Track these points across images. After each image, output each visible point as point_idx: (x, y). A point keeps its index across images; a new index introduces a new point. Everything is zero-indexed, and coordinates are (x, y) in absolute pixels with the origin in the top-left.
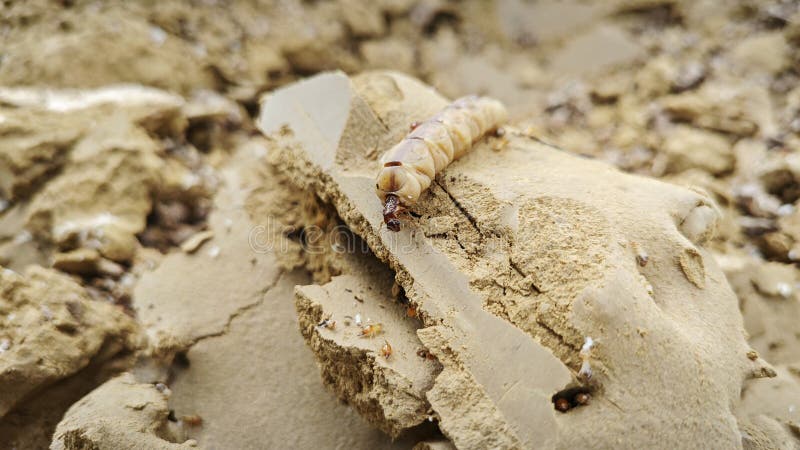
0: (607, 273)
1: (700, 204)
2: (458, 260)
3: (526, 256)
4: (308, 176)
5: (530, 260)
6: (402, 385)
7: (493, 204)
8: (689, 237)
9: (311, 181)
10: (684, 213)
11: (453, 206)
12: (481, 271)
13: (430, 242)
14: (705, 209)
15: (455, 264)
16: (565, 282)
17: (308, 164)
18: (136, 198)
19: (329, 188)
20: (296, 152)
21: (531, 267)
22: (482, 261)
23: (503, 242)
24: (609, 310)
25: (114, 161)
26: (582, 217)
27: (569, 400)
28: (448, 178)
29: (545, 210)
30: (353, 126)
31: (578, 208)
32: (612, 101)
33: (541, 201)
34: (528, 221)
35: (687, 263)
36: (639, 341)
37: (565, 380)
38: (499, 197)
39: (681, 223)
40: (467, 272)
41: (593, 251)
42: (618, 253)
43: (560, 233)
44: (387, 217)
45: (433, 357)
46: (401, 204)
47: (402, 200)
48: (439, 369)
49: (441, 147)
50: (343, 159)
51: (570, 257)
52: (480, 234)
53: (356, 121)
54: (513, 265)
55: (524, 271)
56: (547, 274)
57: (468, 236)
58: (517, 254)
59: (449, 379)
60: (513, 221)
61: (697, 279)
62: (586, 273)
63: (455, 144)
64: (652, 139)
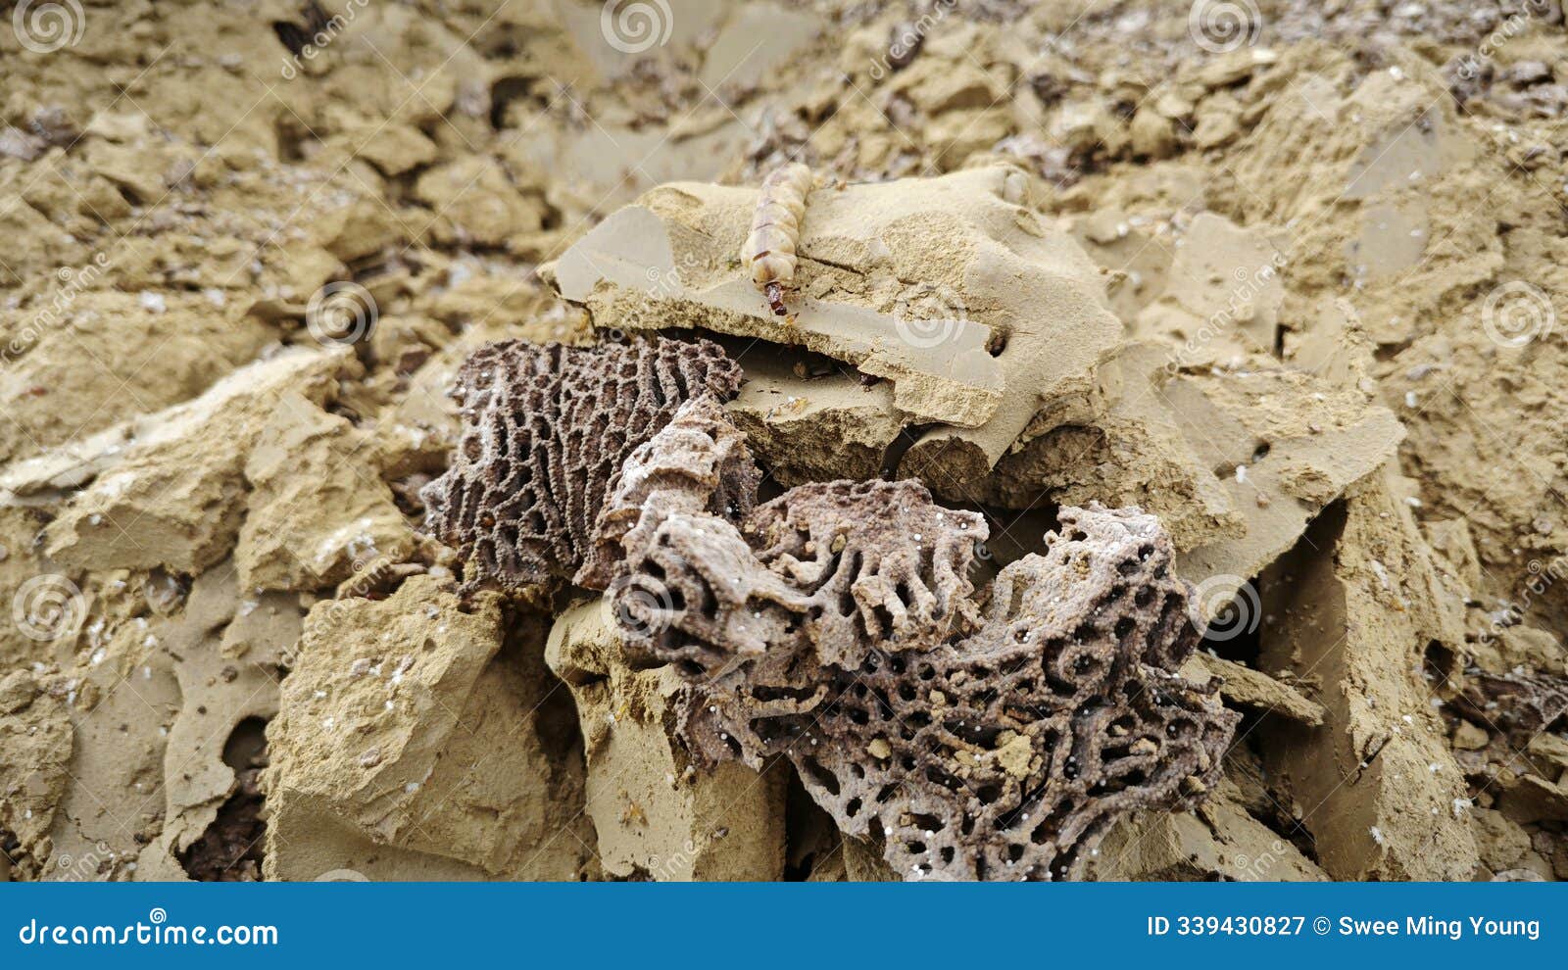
0: (975, 249)
1: (1008, 174)
2: (856, 302)
3: (909, 268)
4: (660, 314)
5: (915, 270)
6: (870, 413)
7: (858, 247)
8: (1013, 202)
9: (665, 316)
10: (1001, 186)
11: (822, 266)
12: (879, 299)
13: (823, 301)
14: (1014, 176)
15: (856, 304)
16: (948, 271)
17: (653, 303)
18: (372, 485)
19: (691, 312)
20: (631, 299)
21: (918, 274)
22: (876, 293)
23: (884, 270)
24: (990, 271)
25: (319, 454)
26: (932, 222)
27: (997, 347)
28: (804, 247)
29: (901, 230)
30: (678, 247)
31: (924, 217)
32: (828, 112)
33: (894, 226)
34: (895, 245)
35: (1022, 221)
36: (1019, 282)
37: (986, 333)
38: (859, 238)
39: (1002, 195)
40: (870, 306)
41: (956, 240)
42: (973, 233)
43: (925, 239)
44: (774, 305)
45: (882, 380)
46: (783, 288)
47: (783, 283)
48: (891, 383)
49: (788, 223)
50: (688, 280)
51: (943, 252)
52: (858, 274)
53: (678, 241)
54: (903, 282)
55: (914, 280)
56: (933, 272)
57: (851, 281)
58: (900, 272)
59: (903, 385)
60: (883, 250)
61: (1035, 230)
62: (961, 257)
63: (795, 215)
64: (905, 139)
